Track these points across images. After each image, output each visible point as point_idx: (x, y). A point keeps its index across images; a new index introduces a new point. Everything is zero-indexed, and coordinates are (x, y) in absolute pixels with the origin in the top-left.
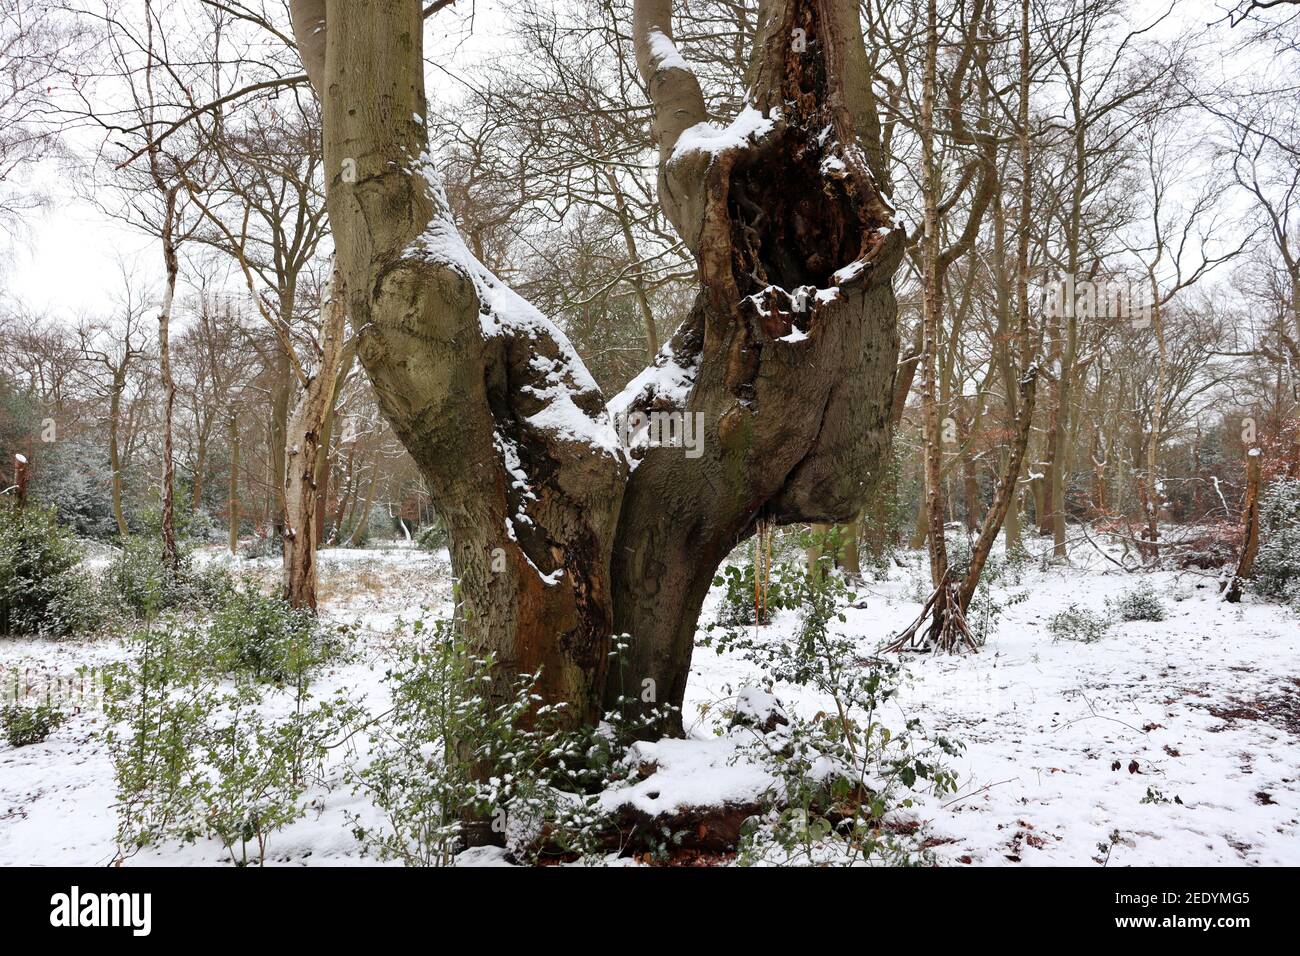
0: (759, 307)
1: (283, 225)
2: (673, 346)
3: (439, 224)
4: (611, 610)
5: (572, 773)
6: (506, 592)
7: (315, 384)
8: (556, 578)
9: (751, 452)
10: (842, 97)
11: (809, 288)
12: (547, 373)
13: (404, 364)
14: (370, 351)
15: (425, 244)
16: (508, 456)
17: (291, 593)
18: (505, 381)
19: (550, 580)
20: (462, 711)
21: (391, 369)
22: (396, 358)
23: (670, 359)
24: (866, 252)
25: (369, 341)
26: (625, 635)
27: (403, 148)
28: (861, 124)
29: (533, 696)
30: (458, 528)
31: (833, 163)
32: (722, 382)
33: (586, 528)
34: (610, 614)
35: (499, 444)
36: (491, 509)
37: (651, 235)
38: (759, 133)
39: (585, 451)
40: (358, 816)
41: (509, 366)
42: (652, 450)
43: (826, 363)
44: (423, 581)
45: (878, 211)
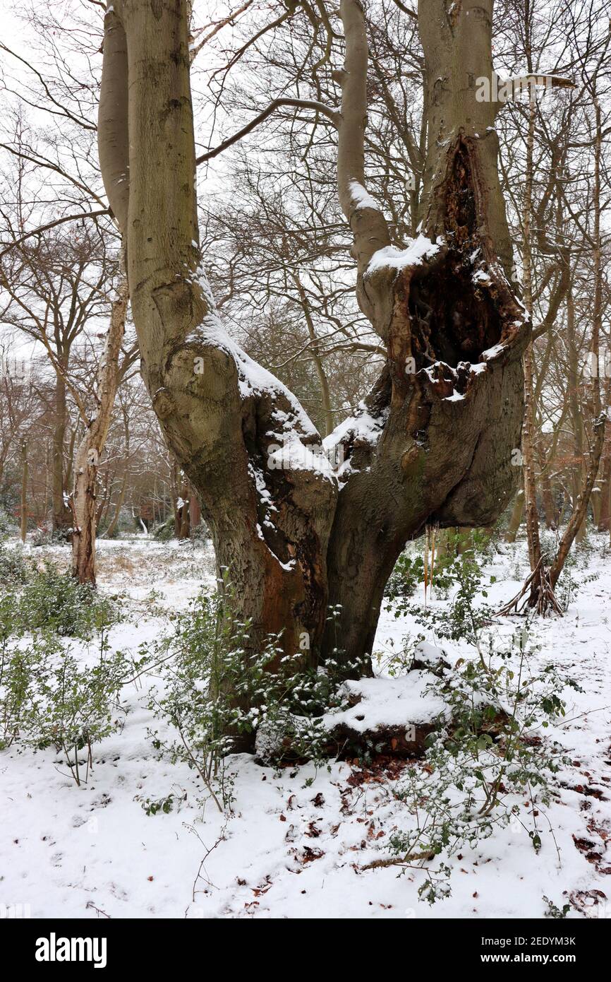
0: (430, 376)
1: (60, 310)
2: (367, 403)
3: (211, 318)
4: (327, 588)
5: (303, 702)
6: (257, 576)
7: (95, 425)
8: (291, 566)
9: (424, 477)
10: (487, 229)
11: (465, 363)
12: (284, 422)
13: (187, 416)
14: (164, 407)
15: (202, 332)
16: (257, 480)
17: (78, 572)
18: (255, 428)
19: (287, 567)
20: (230, 659)
21: (178, 419)
22: (182, 412)
23: (365, 412)
24: (505, 338)
25: (163, 400)
26: (338, 606)
27: (186, 265)
28: (500, 248)
29: (277, 649)
30: (222, 531)
31: (481, 275)
32: (404, 429)
33: (311, 531)
34: (327, 592)
35: (252, 472)
36: (246, 518)
37: (323, 318)
38: (430, 254)
39: (310, 477)
40: (156, 732)
41: (257, 417)
42: (354, 476)
43: (477, 416)
44: (162, 564)
45: (514, 310)
